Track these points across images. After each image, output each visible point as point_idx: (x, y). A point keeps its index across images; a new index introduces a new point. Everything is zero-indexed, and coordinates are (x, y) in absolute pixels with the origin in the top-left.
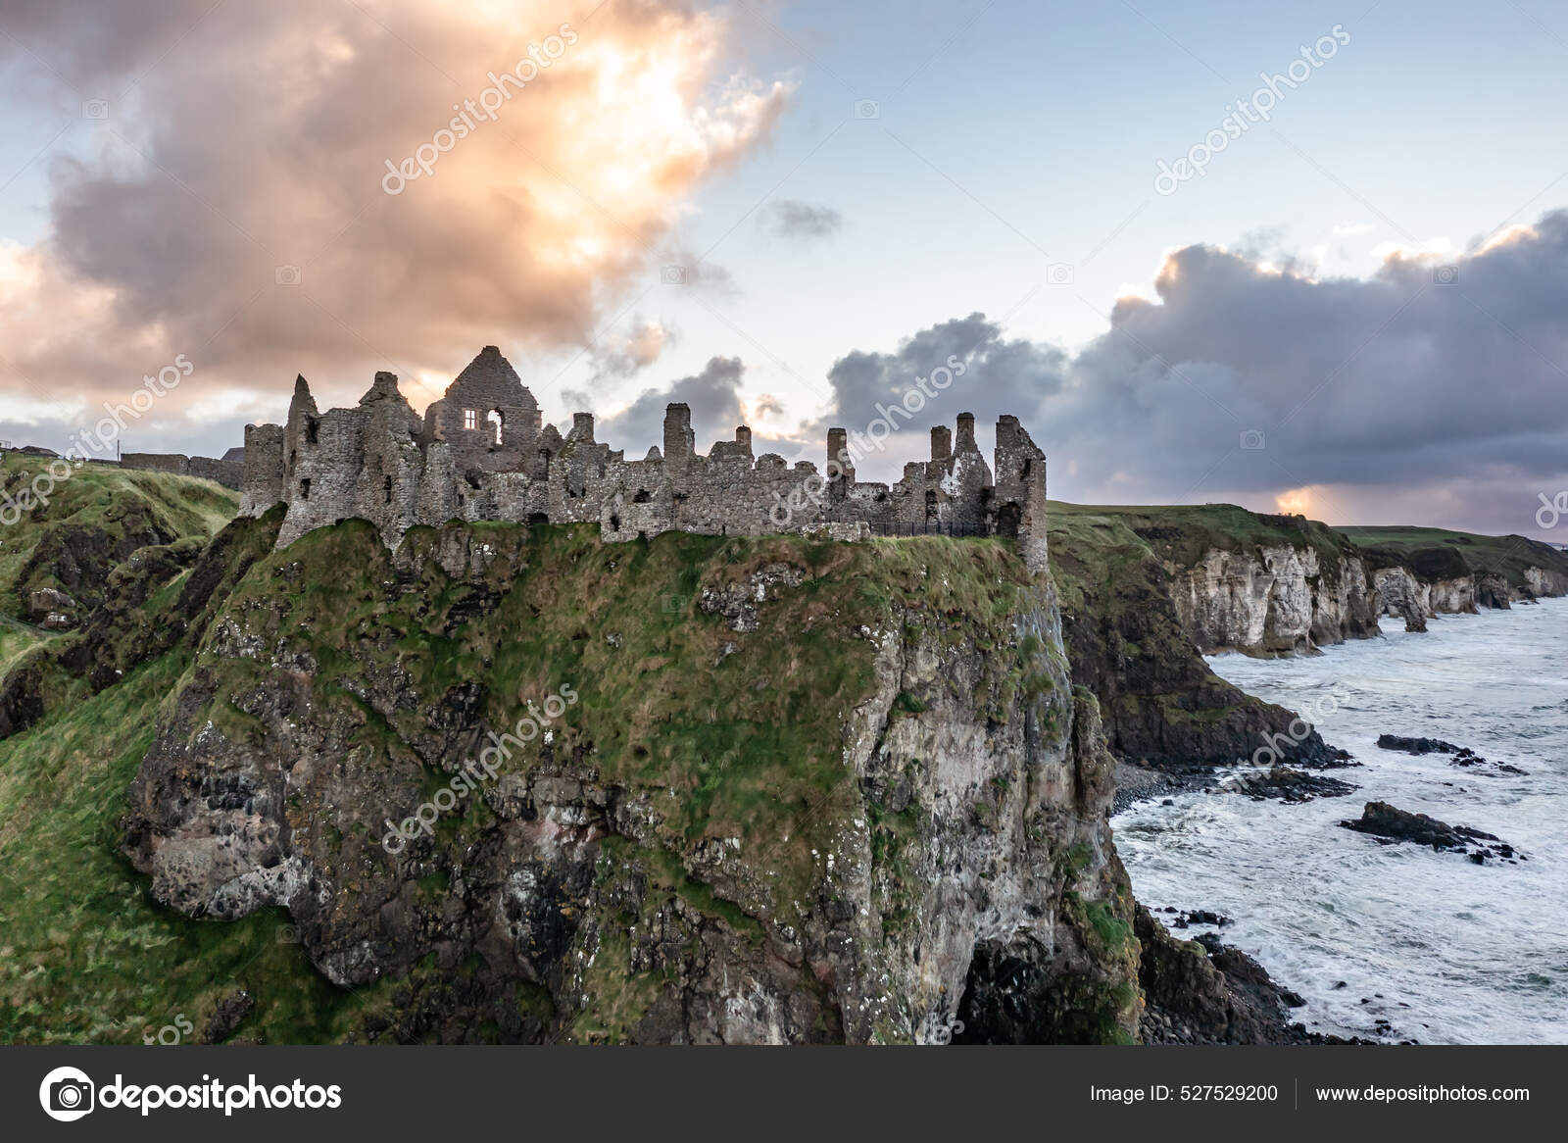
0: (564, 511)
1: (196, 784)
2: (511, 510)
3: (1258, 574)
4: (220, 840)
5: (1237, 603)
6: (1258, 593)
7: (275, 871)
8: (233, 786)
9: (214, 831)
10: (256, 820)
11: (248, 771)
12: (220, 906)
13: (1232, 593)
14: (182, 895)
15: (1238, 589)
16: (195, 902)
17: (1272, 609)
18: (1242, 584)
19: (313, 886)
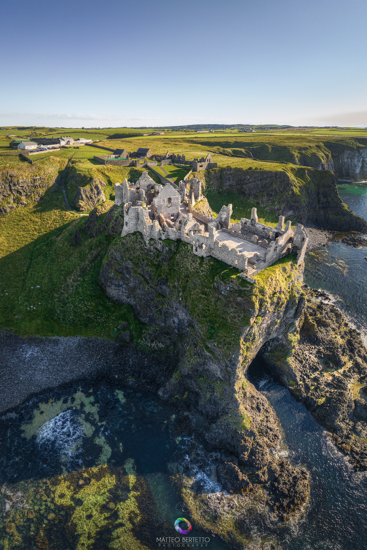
0: (184, 239)
1: (111, 283)
2: (172, 237)
3: (358, 156)
5: (353, 163)
6: (359, 161)
7: (129, 300)
8: (119, 284)
9: (117, 289)
10: (124, 290)
12: (120, 300)
13: (351, 161)
14: (112, 297)
15: (353, 160)
16: (115, 299)
17: (363, 164)
18: (354, 159)
19: (136, 305)
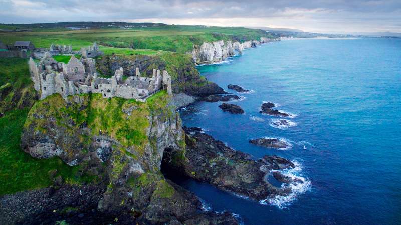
0: (94, 91)
1: (37, 140)
2: (85, 92)
3: (212, 47)
4: (43, 147)
6: (212, 51)
7: (55, 151)
8: (45, 140)
9: (42, 146)
10: (49, 144)
11: (47, 138)
12: (45, 157)
14: (37, 156)
16: (40, 157)
17: (215, 54)
19: (63, 153)
